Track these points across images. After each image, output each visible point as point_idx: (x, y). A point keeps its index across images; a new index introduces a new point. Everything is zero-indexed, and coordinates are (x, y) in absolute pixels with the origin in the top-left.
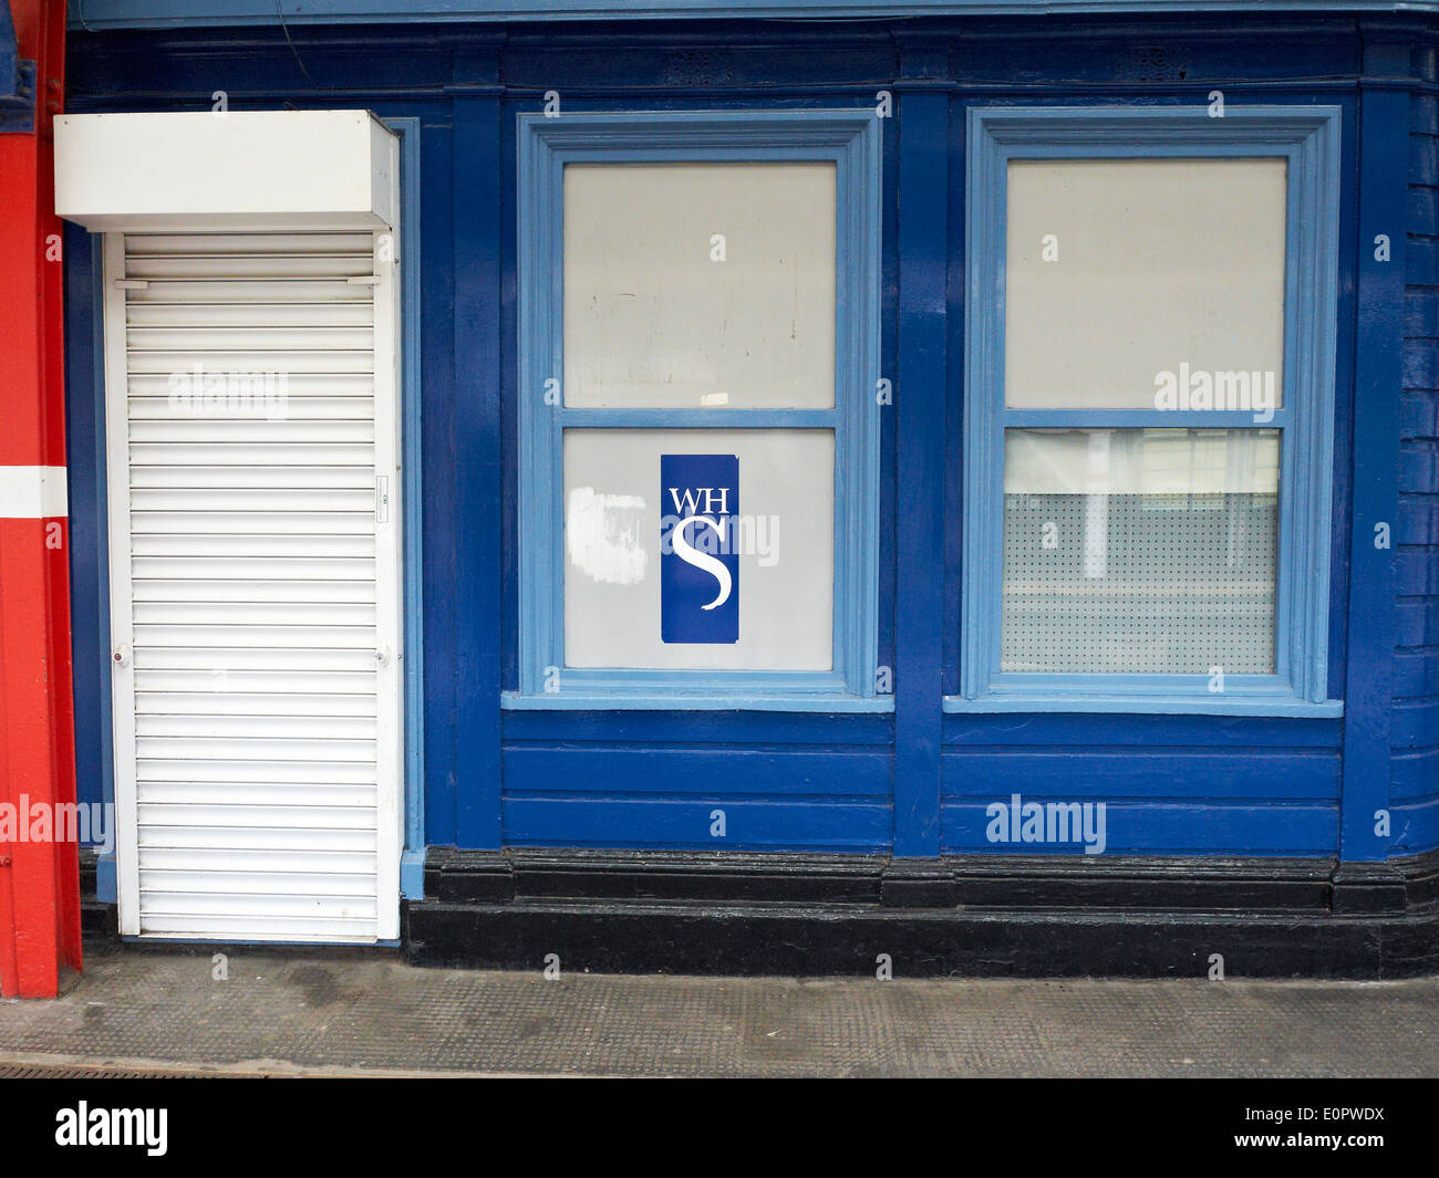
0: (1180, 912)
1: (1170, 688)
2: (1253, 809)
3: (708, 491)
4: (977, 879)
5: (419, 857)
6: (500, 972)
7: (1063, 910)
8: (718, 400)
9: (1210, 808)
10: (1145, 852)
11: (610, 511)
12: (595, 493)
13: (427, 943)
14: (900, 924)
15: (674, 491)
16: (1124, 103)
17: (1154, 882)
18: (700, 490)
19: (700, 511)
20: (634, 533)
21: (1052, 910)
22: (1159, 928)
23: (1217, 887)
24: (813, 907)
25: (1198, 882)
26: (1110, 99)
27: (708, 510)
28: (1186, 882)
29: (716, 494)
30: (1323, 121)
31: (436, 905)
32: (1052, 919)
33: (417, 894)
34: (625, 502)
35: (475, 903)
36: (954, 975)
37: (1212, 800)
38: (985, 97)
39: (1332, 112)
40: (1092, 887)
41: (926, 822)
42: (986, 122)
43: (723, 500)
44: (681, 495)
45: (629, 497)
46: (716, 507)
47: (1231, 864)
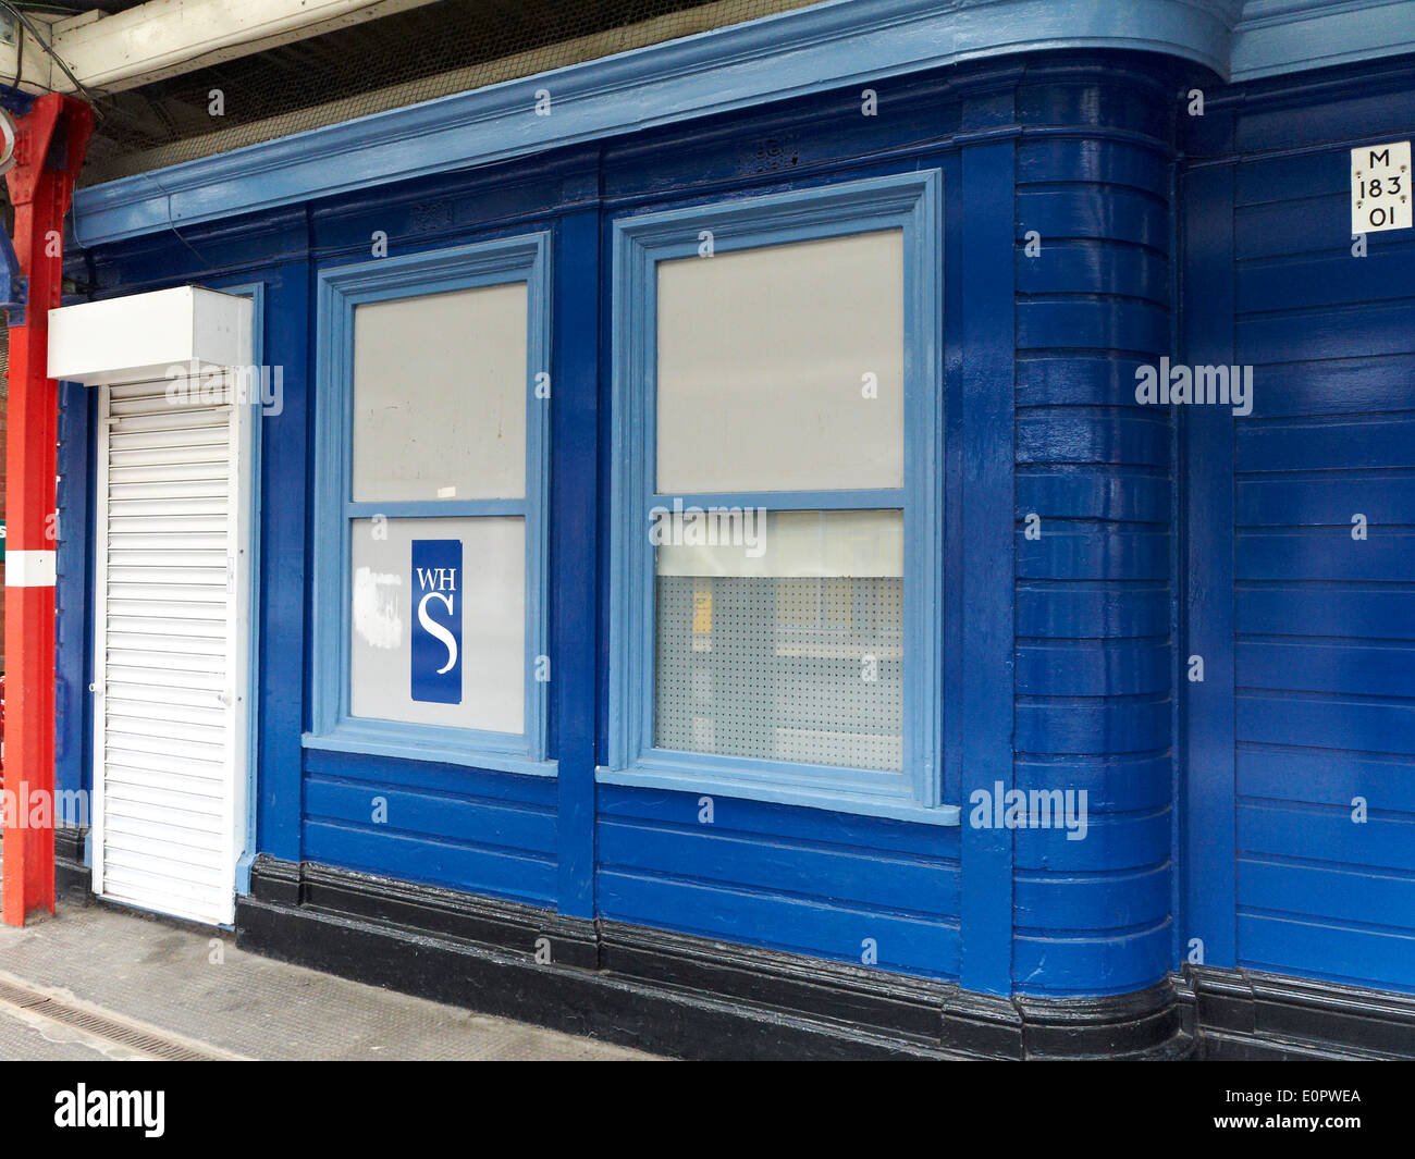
0: (790, 1013)
1: (794, 778)
2: (873, 916)
3: (442, 571)
4: (621, 947)
5: (250, 861)
6: (285, 964)
7: (684, 991)
8: (447, 493)
9: (833, 908)
10: (775, 946)
11: (379, 587)
12: (371, 572)
13: (247, 931)
14: (551, 978)
15: (420, 570)
16: (743, 196)
17: (772, 977)
18: (437, 570)
19: (436, 590)
20: (394, 606)
21: (677, 989)
22: (765, 1025)
23: (830, 994)
24: (490, 949)
25: (812, 986)
26: (731, 194)
27: (442, 588)
28: (802, 983)
29: (447, 574)
30: (921, 187)
31: (254, 902)
32: (674, 998)
33: (244, 892)
34: (389, 579)
35: (275, 904)
36: (592, 1036)
37: (836, 901)
38: (632, 207)
39: (930, 176)
40: (715, 973)
41: (582, 884)
42: (626, 231)
43: (452, 579)
44: (424, 573)
45: (391, 576)
46: (447, 584)
47: (852, 972)
